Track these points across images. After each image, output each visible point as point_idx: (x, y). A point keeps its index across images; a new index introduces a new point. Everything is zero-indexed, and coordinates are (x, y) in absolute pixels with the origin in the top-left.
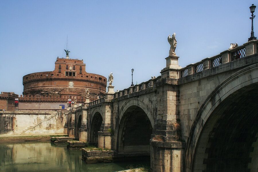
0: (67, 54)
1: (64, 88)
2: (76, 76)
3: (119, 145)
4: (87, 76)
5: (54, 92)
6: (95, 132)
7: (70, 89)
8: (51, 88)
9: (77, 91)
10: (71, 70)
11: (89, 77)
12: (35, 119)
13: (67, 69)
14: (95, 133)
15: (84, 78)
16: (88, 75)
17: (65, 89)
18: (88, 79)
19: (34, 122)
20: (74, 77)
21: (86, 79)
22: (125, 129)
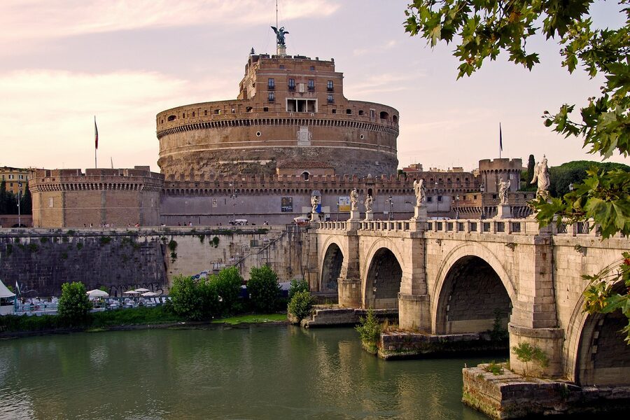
0: (281, 41)
1: (284, 148)
2: (317, 111)
3: (583, 367)
4: (349, 111)
5: (256, 162)
6: (448, 306)
7: (300, 150)
8: (247, 150)
9: (321, 156)
10: (302, 94)
11: (355, 112)
12: (225, 248)
13: (292, 89)
14: (448, 310)
15: (341, 116)
16: (350, 107)
17: (287, 151)
18: (352, 119)
19: (223, 257)
20: (312, 114)
21: (346, 118)
22: (601, 323)
